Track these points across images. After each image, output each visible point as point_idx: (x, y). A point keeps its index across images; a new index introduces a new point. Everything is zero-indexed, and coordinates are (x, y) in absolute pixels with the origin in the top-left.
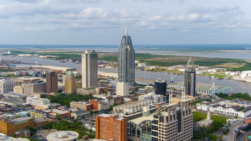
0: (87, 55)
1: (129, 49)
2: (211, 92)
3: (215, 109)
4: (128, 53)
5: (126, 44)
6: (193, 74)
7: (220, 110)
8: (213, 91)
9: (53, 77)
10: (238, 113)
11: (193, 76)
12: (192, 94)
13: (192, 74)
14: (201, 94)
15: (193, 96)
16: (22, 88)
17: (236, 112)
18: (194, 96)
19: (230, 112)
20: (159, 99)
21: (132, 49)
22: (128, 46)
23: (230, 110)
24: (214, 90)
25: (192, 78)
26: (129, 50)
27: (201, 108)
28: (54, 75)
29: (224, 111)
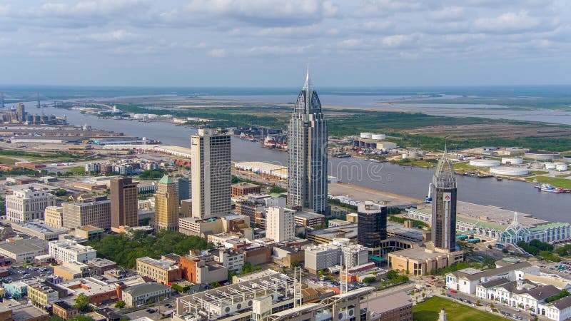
0: (202, 139)
1: (313, 122)
2: (506, 238)
3: (490, 292)
4: (310, 131)
5: (305, 110)
6: (449, 194)
7: (501, 296)
8: (513, 234)
9: (124, 190)
10: (546, 308)
11: (450, 200)
12: (446, 246)
13: (445, 194)
14: (483, 241)
15: (447, 251)
16: (59, 213)
17: (541, 307)
18: (451, 251)
19: (525, 304)
20: (357, 258)
21: (320, 123)
22: (311, 116)
23: (525, 299)
24: (516, 232)
25: (447, 204)
26: (313, 126)
28: (129, 185)
29: (512, 300)
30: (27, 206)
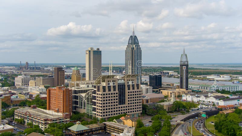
0: (90, 51)
1: (135, 48)
2: (211, 89)
3: (198, 99)
4: (134, 51)
5: (132, 43)
6: (185, 67)
7: (202, 100)
8: (214, 87)
10: (219, 101)
11: (185, 69)
12: (184, 88)
13: (184, 67)
15: (185, 90)
16: (34, 82)
17: (217, 101)
19: (211, 101)
20: (147, 90)
21: (138, 48)
22: (134, 45)
23: (211, 99)
25: (184, 71)
26: (135, 49)
27: (187, 98)
28: (61, 70)
29: (206, 100)
30: (23, 81)
